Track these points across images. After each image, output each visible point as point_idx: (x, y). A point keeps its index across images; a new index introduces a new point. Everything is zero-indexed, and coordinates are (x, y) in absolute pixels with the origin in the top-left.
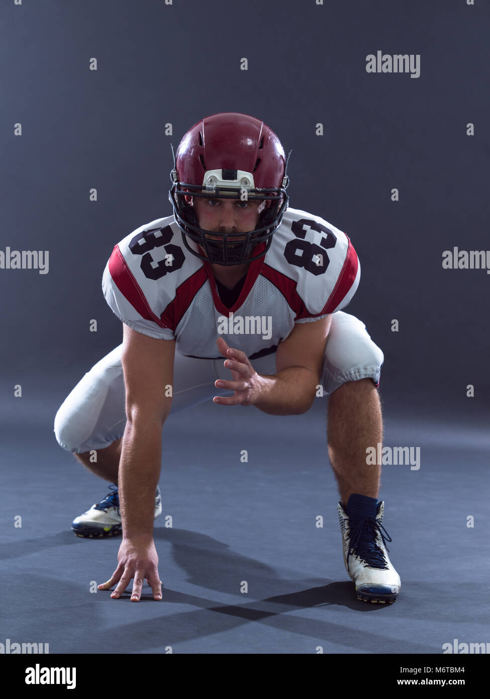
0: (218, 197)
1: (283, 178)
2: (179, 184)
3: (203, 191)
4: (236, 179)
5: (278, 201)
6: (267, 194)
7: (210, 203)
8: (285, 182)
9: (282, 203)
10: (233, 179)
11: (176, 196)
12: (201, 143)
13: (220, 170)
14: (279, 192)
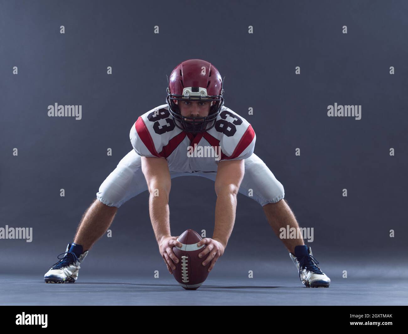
0: (190, 101)
1: (221, 91)
2: (171, 94)
3: (183, 98)
4: (199, 91)
5: (219, 101)
6: (214, 98)
7: (186, 103)
8: (222, 92)
9: (221, 102)
10: (197, 92)
11: (169, 100)
12: (181, 75)
13: (191, 88)
14: (219, 97)
